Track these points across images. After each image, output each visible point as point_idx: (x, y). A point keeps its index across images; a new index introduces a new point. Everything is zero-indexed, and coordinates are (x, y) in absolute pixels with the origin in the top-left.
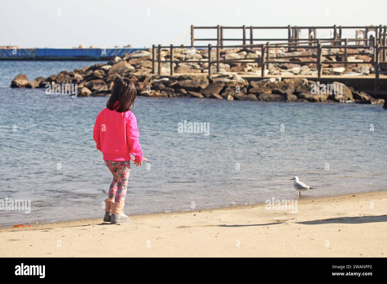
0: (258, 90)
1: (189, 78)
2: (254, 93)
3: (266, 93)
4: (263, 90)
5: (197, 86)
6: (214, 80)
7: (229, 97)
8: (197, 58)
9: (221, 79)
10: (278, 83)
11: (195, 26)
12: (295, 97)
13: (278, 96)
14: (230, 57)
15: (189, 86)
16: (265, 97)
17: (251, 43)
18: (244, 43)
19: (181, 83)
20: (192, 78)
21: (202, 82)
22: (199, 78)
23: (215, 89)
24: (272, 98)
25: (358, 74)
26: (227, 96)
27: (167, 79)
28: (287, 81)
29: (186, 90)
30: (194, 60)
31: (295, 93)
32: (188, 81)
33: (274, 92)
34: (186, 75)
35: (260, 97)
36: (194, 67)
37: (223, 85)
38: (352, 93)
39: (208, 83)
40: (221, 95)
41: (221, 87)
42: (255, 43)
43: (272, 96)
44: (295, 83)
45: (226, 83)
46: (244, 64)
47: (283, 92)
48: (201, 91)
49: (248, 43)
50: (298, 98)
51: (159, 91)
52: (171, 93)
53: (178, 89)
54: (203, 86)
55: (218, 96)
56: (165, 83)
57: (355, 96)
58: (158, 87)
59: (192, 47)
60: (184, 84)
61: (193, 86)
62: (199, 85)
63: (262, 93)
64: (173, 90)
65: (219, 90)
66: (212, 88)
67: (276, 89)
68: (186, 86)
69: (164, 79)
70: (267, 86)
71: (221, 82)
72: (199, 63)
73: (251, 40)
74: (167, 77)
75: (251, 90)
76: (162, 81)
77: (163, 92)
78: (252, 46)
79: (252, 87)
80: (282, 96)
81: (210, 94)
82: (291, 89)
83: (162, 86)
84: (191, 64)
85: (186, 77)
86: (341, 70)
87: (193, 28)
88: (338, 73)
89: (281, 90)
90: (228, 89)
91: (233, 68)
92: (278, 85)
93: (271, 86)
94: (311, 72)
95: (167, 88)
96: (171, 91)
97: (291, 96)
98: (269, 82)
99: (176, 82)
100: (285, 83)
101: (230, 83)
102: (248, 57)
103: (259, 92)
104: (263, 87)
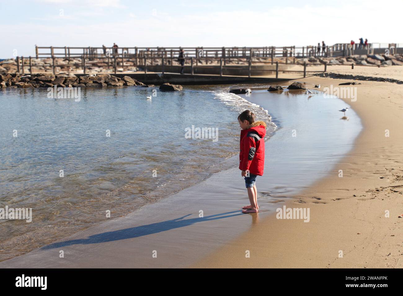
0: (85, 81)
1: (43, 75)
2: (83, 83)
3: (90, 82)
4: (88, 81)
5: (49, 80)
6: (58, 76)
7: (70, 85)
8: (42, 64)
9: (62, 75)
10: (95, 77)
11: (38, 46)
12: (106, 85)
13: (97, 84)
14: (60, 63)
15: (44, 79)
16: (90, 85)
17: (69, 56)
18: (66, 56)
19: (40, 78)
20: (45, 75)
21: (51, 77)
22: (49, 75)
23: (60, 81)
24: (94, 85)
25: (131, 71)
26: (69, 85)
27: (30, 76)
28: (100, 76)
29: (43, 82)
30: (40, 65)
31: (105, 82)
32: (43, 76)
33: (94, 82)
34: (41, 73)
35: (87, 85)
36: (41, 69)
37: (64, 79)
38: (135, 81)
39: (55, 78)
40: (64, 84)
41: (63, 80)
42: (71, 56)
43: (93, 84)
44: (104, 77)
45: (65, 77)
46: (68, 67)
47: (99, 82)
48: (52, 82)
49: (67, 56)
50: (108, 85)
51: (27, 83)
52: (34, 84)
53: (37, 82)
54: (53, 80)
55: (63, 85)
56: (29, 78)
57: (136, 83)
58: (26, 80)
59: (37, 58)
60: (41, 78)
61: (46, 79)
62: (50, 79)
63: (88, 82)
64: (35, 82)
65: (63, 81)
66: (58, 80)
67: (95, 80)
68: (42, 79)
69: (28, 76)
70: (89, 79)
71: (63, 77)
72: (43, 66)
73: (69, 54)
74: (29, 74)
75: (81, 81)
76: (27, 77)
77: (29, 83)
78: (69, 58)
79: (81, 80)
80: (99, 84)
81: (58, 84)
82: (103, 80)
83: (28, 80)
84: (39, 67)
85: (41, 74)
86: (121, 69)
87: (37, 48)
88: (121, 71)
89: (98, 81)
90: (68, 81)
91: (63, 69)
92: (95, 78)
93: (91, 79)
94: (107, 71)
95: (31, 81)
96: (34, 82)
97: (104, 85)
98: (90, 77)
99: (36, 77)
100: (99, 77)
101: (68, 77)
102: (70, 63)
103: (86, 82)
104: (88, 80)
